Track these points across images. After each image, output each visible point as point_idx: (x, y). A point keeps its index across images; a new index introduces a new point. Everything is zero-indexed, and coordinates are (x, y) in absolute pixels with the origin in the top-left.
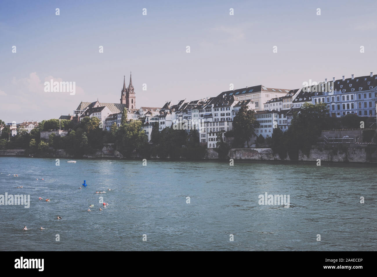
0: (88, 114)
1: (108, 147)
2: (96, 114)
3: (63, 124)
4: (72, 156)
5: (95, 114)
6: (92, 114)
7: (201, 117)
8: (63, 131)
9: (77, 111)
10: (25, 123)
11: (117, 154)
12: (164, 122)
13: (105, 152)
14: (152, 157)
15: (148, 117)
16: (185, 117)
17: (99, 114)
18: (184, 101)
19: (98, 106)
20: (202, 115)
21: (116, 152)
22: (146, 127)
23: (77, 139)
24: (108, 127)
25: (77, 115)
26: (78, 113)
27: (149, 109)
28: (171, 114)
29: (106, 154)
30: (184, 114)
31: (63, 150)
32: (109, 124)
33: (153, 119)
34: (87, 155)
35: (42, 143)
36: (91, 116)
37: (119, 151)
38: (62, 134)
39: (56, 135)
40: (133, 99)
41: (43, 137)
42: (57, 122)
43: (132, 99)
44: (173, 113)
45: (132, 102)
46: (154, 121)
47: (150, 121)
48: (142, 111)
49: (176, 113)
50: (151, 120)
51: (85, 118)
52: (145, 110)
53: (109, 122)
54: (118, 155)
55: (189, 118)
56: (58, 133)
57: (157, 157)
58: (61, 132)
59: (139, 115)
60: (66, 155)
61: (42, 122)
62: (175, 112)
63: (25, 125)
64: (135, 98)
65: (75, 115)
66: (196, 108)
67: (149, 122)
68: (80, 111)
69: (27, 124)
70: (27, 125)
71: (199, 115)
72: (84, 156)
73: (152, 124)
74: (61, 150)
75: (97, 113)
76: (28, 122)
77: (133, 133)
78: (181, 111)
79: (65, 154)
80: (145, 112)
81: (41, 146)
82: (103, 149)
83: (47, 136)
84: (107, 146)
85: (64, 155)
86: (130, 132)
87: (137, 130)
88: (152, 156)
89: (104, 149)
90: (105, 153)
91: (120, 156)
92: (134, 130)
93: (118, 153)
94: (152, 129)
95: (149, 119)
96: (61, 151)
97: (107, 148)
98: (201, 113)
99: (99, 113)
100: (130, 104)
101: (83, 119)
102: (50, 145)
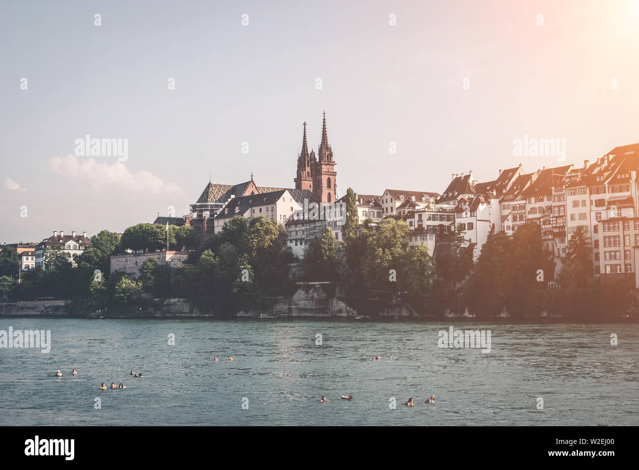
0: (237, 210)
1: (311, 291)
2: (261, 210)
3: (174, 235)
4: (207, 316)
5: (257, 209)
6: (249, 210)
7: (597, 206)
8: (174, 252)
9: (201, 206)
10: (57, 239)
11: (337, 308)
12: (472, 224)
13: (302, 304)
14: (451, 316)
15: (422, 213)
16: (531, 209)
17: (270, 209)
18: (517, 169)
19: (253, 193)
20: (599, 200)
21: (335, 302)
22: (419, 238)
23: (224, 272)
24: (294, 242)
25: (200, 216)
26: (201, 211)
27: (408, 194)
28: (489, 203)
29: (305, 310)
30: (529, 203)
31: (181, 300)
32: (297, 234)
33: (434, 218)
34: (247, 313)
35: (126, 282)
36: (247, 215)
37: (343, 302)
38: (172, 260)
39: (159, 263)
40: (332, 178)
41: (120, 269)
42: (158, 230)
43: (329, 179)
44: (492, 201)
45: (329, 186)
46: (437, 223)
47: (426, 223)
48: (389, 201)
49: (500, 202)
50: (429, 219)
51: (234, 221)
52: (398, 197)
53: (298, 229)
54: (340, 311)
55: (556, 209)
56: (165, 258)
57: (467, 314)
58: (169, 256)
59: (379, 209)
60: (192, 313)
61: (99, 235)
62: (497, 197)
63: (56, 242)
64: (334, 174)
65: (195, 215)
66: (580, 183)
67: (425, 226)
68: (206, 206)
69: (61, 241)
70: (61, 243)
71: (591, 201)
72: (238, 315)
73: (433, 230)
74: (176, 300)
75: (264, 208)
76: (62, 236)
77: (392, 254)
78: (516, 196)
79: (186, 309)
80: (398, 204)
81: (124, 289)
82: (296, 297)
83: (132, 265)
84: (307, 289)
85: (182, 313)
86: (384, 251)
87: (401, 246)
88: (451, 313)
89: (299, 296)
90: (301, 306)
91: (348, 312)
92: (394, 245)
93: (342, 305)
94: (434, 242)
95: (425, 216)
96: (175, 302)
97: (307, 292)
98: (595, 197)
99: (270, 207)
100: (325, 191)
101: (230, 222)
102: (146, 289)
